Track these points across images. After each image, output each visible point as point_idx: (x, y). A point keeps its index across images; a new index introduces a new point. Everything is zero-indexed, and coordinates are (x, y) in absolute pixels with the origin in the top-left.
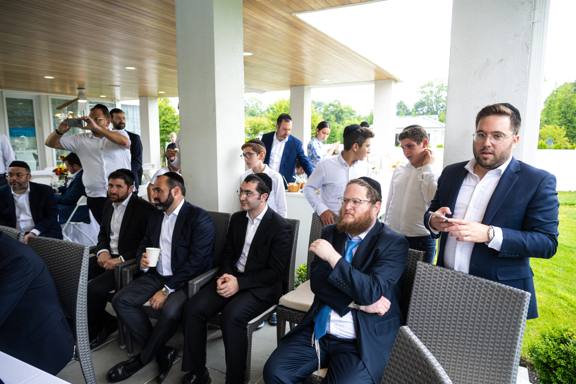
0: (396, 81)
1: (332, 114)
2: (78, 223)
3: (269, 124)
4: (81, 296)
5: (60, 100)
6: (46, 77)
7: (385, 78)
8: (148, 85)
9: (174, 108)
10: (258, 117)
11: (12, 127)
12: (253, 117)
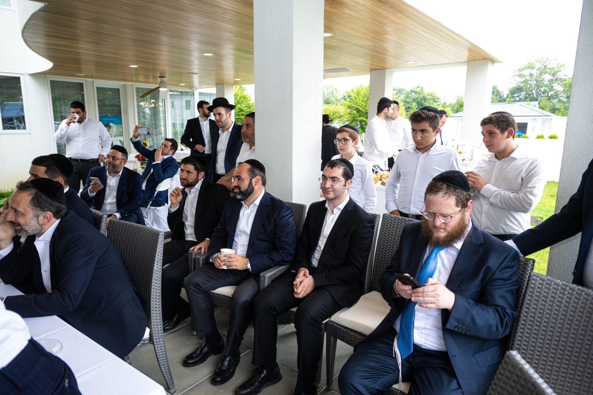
0: (493, 61)
1: (413, 101)
2: (157, 208)
3: (345, 112)
4: (156, 282)
5: (143, 88)
6: (131, 66)
7: (481, 58)
8: (224, 72)
9: (250, 96)
10: (333, 105)
11: (101, 115)
12: (328, 105)
